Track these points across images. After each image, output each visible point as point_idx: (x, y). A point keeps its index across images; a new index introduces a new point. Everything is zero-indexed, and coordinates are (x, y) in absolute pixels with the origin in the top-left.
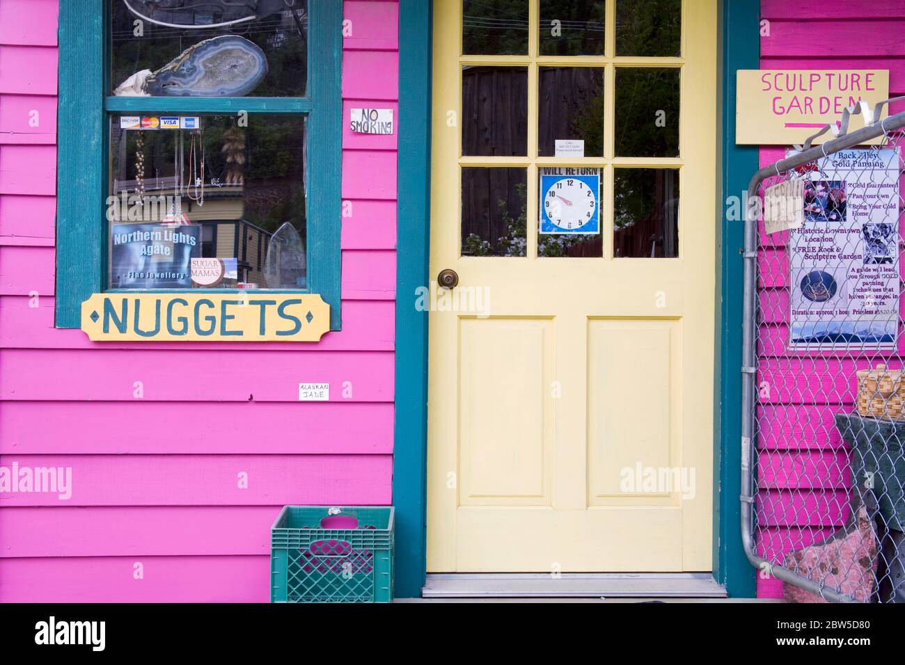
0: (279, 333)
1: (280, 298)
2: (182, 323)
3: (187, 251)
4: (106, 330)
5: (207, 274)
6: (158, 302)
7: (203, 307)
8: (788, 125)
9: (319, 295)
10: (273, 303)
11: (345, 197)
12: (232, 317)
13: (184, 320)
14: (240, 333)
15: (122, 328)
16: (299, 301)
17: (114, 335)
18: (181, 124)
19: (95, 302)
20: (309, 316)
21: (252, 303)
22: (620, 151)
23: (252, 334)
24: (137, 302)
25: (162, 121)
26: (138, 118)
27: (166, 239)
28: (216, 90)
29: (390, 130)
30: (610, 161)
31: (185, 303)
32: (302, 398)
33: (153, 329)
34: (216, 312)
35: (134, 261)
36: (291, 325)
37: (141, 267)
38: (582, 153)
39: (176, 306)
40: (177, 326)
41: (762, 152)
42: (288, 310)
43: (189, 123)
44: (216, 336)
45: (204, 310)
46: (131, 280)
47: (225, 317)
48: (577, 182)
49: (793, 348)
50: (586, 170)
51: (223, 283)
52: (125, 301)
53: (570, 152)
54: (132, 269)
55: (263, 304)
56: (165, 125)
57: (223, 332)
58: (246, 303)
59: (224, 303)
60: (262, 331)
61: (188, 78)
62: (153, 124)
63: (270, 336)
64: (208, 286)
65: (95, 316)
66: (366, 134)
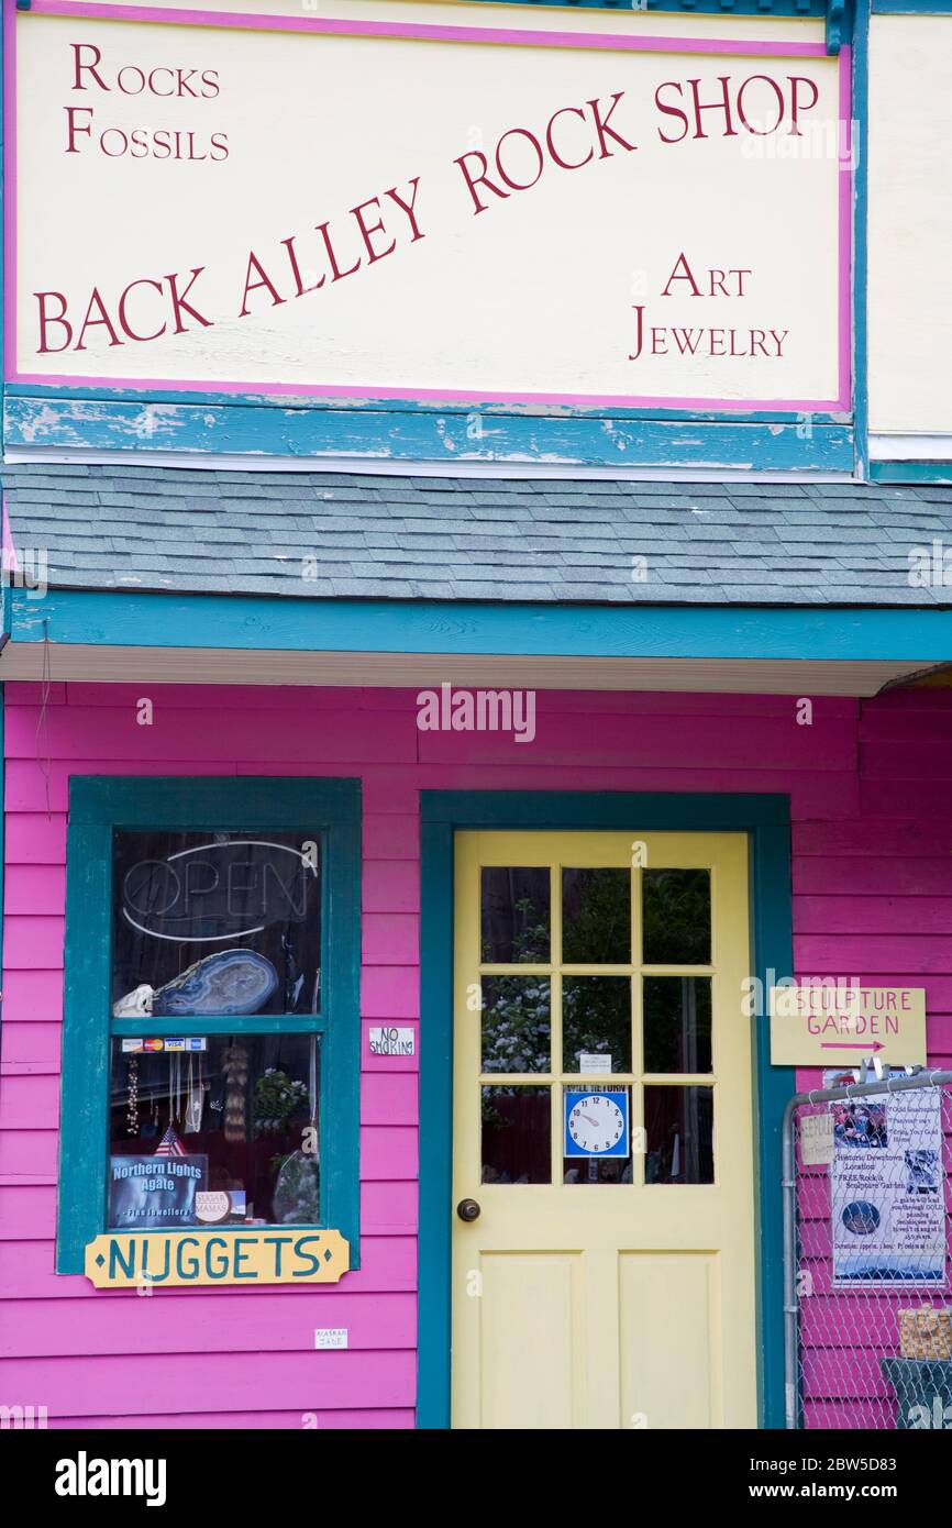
0: (295, 1274)
1: (297, 1235)
2: (192, 1266)
3: (191, 1185)
4: (112, 1275)
5: (213, 1209)
6: (168, 1242)
7: (216, 1247)
8: (825, 1045)
9: (337, 1231)
10: (290, 1240)
11: (366, 1123)
12: (246, 1257)
13: (194, 1261)
14: (254, 1275)
15: (129, 1272)
16: (317, 1238)
17: (121, 1280)
18: (186, 1045)
19: (100, 1245)
20: (328, 1255)
21: (267, 1241)
22: (650, 1067)
23: (267, 1276)
24: (146, 1243)
25: (167, 1044)
26: (141, 1040)
27: (169, 1172)
28: (223, 1007)
29: (411, 1050)
30: (639, 1078)
31: (196, 1243)
32: (318, 1346)
33: (163, 1273)
34: (229, 1252)
35: (135, 1196)
36: (308, 1265)
37: (142, 1204)
38: (610, 1069)
39: (188, 1247)
40: (188, 1269)
41: (798, 1073)
42: (304, 1249)
43: (195, 1044)
44: (229, 1279)
45: (217, 1250)
46: (131, 1219)
47: (238, 1258)
48: (603, 1100)
49: (837, 1285)
50: (613, 1087)
51: (230, 1220)
52: (132, 1243)
53: (596, 1067)
54: (132, 1207)
55: (279, 1242)
56: (169, 1047)
57: (237, 1274)
58: (261, 1241)
59: (238, 1242)
60: (278, 1273)
61: (193, 996)
62: (157, 1045)
63: (286, 1277)
64: (215, 1223)
65: (100, 1260)
66: (387, 1055)
